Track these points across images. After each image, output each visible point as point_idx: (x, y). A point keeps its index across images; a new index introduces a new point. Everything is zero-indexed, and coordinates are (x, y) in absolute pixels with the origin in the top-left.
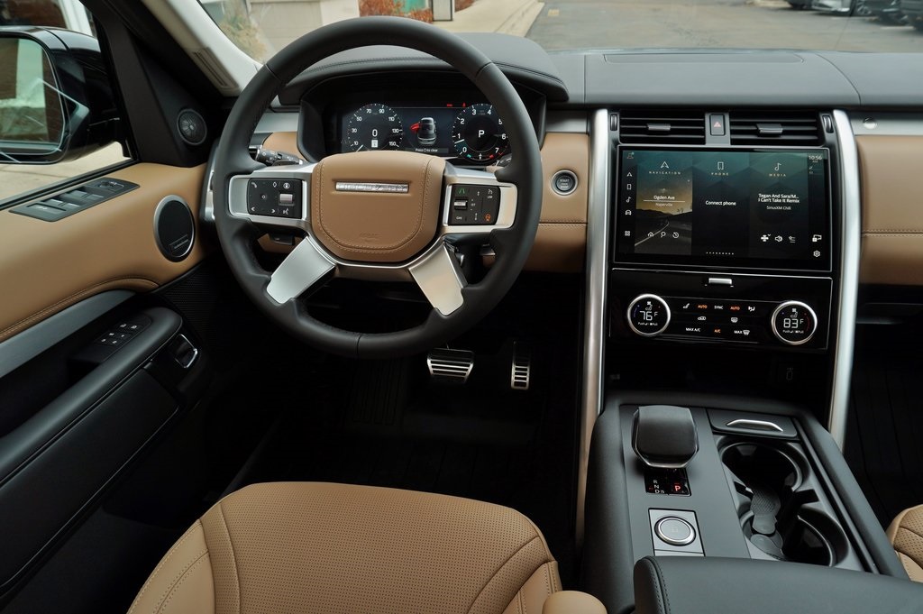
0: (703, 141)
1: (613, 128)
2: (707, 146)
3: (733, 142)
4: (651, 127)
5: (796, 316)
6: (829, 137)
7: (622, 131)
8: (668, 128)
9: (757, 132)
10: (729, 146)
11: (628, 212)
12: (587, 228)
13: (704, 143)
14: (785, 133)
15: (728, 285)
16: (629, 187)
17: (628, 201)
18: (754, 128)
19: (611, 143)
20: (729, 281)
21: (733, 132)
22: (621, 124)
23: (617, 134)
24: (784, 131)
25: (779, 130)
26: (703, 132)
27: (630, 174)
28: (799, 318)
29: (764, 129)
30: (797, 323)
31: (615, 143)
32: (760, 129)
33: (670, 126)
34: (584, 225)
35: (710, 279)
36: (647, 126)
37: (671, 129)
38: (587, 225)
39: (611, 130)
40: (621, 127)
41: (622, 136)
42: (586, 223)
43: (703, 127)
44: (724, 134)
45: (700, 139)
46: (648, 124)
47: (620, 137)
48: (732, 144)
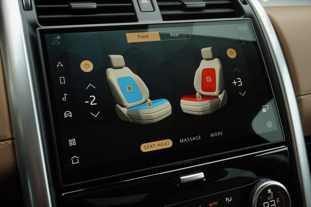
0: (136, 20)
1: (26, 8)
2: (140, 23)
3: (165, 17)
4: (75, 5)
5: (272, 197)
6: (246, 8)
7: (39, 12)
8: (94, 5)
9: (183, 7)
10: (161, 21)
11: (67, 114)
12: (13, 145)
15: (200, 180)
16: (62, 80)
17: (64, 99)
18: (178, 3)
19: (27, 26)
20: (201, 175)
21: (161, 8)
22: (36, 3)
23: (33, 15)
24: (206, 5)
25: (202, 4)
26: (132, 9)
27: (60, 64)
28: (275, 198)
29: (190, 4)
30: (274, 205)
31: (33, 26)
32: (186, 3)
33: (96, 4)
34: (10, 142)
35: (182, 178)
36: (69, 5)
37: (98, 7)
38: (13, 142)
39: (24, 10)
40: (38, 6)
41: (40, 17)
42: (12, 139)
43: (131, 4)
44: (153, 10)
45: (132, 16)
46: (69, 3)
47: (39, 19)
48: (164, 20)
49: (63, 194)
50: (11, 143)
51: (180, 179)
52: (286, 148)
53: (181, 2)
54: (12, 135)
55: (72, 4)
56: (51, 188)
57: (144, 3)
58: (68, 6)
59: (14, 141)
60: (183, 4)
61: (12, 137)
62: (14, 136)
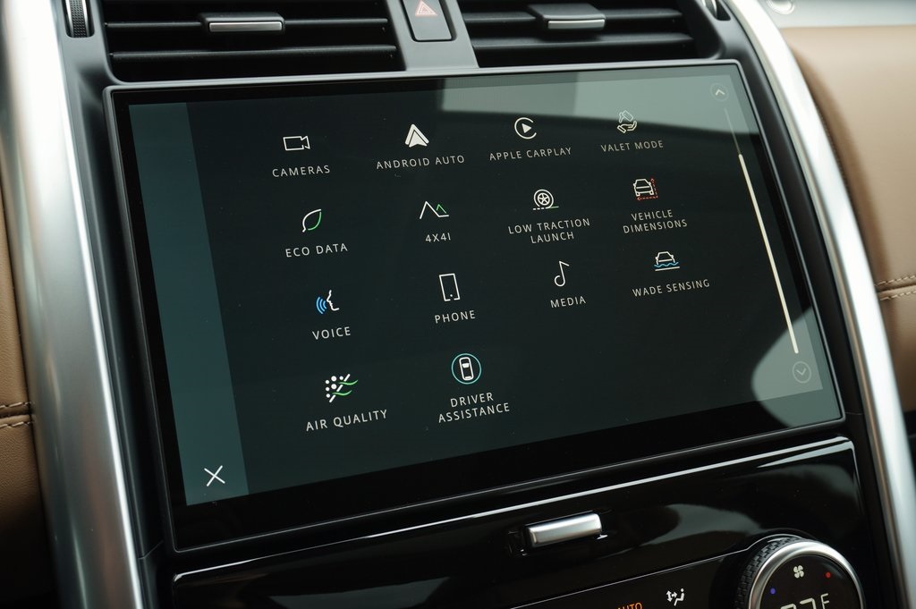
1: (77, 29)
2: (411, 72)
3: (484, 58)
4: (218, 22)
6: (724, 29)
7: (113, 39)
8: (274, 22)
9: (539, 28)
10: (474, 68)
12: (31, 428)
13: (402, 67)
14: (612, 27)
15: (590, 538)
18: (525, 18)
19: (77, 80)
20: (592, 522)
21: (475, 31)
22: (106, 16)
23: (94, 48)
24: (608, 22)
25: (596, 19)
26: (388, 34)
28: (815, 594)
29: (559, 18)
31: (95, 80)
32: (546, 16)
33: (281, 19)
34: (20, 419)
35: (533, 530)
36: (202, 20)
37: (287, 28)
38: (31, 420)
39: (69, 34)
40: (111, 25)
41: (117, 55)
42: (29, 411)
43: (385, 20)
44: (450, 37)
45: (386, 53)
46: (203, 15)
47: (112, 61)
48: (481, 65)
49: (179, 576)
50: (25, 422)
51: (528, 535)
52: (850, 445)
53: (533, 13)
54: (29, 400)
55: (209, 19)
56: (141, 556)
57: (421, 18)
58: (198, 23)
59: (33, 416)
60: (539, 18)
61: (29, 405)
62: (33, 402)
